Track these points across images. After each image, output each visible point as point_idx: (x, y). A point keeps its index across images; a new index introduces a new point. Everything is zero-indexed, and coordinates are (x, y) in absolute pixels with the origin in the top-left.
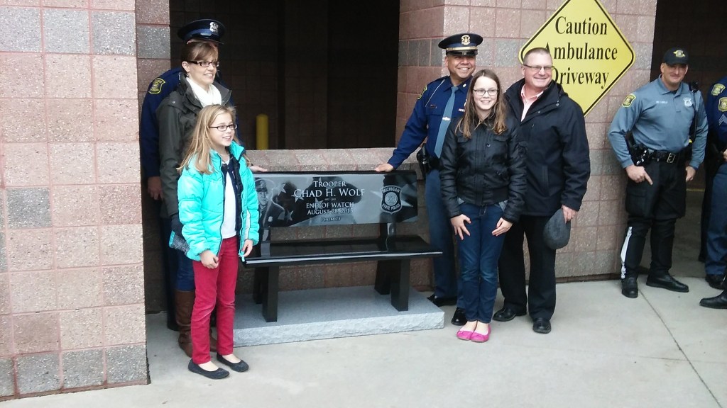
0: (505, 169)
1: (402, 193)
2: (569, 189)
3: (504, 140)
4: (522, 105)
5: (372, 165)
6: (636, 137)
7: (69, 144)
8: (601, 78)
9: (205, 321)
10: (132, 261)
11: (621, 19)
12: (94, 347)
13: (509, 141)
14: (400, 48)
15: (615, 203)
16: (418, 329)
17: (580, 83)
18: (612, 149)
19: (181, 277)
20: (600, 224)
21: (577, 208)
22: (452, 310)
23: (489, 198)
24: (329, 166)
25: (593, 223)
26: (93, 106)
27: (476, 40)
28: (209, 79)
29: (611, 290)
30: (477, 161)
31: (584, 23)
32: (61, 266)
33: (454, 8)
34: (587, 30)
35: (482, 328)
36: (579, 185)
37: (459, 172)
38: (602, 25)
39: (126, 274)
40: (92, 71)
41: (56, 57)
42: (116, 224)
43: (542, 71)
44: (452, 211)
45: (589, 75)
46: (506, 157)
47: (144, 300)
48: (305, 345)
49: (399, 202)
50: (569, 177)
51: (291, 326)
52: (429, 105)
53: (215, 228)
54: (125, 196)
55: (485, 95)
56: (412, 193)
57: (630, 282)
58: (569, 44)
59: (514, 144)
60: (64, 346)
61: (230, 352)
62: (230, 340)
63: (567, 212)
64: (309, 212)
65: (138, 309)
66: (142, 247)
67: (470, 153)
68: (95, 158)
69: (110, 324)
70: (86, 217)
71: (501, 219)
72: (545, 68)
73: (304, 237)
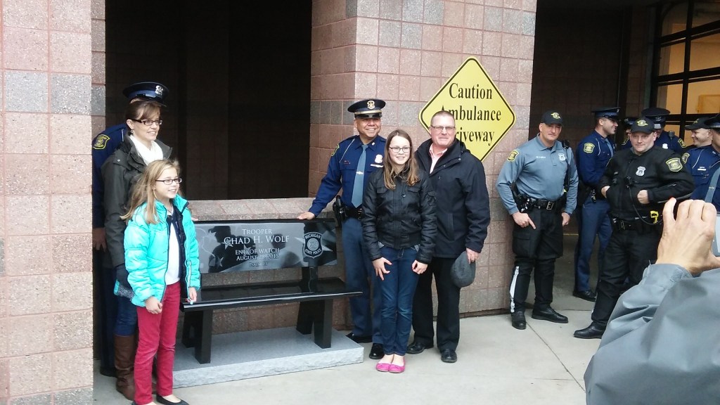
0: (418, 216)
1: (324, 240)
2: (471, 233)
3: (417, 190)
4: (430, 160)
5: (293, 214)
6: (520, 187)
7: (25, 197)
8: (488, 136)
9: (148, 364)
10: (82, 307)
11: (503, 85)
12: (43, 392)
13: (420, 192)
14: (312, 107)
15: (503, 246)
16: (340, 364)
17: (471, 140)
18: (500, 198)
19: (121, 322)
20: (490, 264)
21: (479, 251)
22: (370, 345)
23: (406, 242)
24: (254, 215)
25: (485, 264)
26: (49, 162)
27: (380, 104)
28: (153, 137)
29: (503, 323)
30: (394, 210)
31: (473, 89)
32: (13, 314)
33: (363, 74)
34: (475, 95)
35: (398, 360)
36: (480, 230)
37: (379, 219)
38: (488, 90)
39: (76, 320)
40: (49, 128)
41: (15, 115)
42: (67, 272)
43: (444, 131)
44: (374, 253)
45: (478, 134)
46: (419, 205)
47: (92, 345)
48: (237, 384)
49: (320, 247)
50: (471, 223)
51: (224, 367)
52: (343, 160)
53: (159, 275)
54: (76, 246)
55: (400, 151)
56: (332, 239)
57: (519, 315)
58: (461, 107)
59: (424, 194)
60: (12, 393)
61: (169, 393)
62: (170, 380)
63: (471, 254)
64: (238, 258)
65: (87, 353)
66: (92, 294)
67: (388, 203)
68: (50, 210)
69: (59, 369)
70: (39, 266)
71: (416, 261)
72: (447, 128)
73: (229, 282)
